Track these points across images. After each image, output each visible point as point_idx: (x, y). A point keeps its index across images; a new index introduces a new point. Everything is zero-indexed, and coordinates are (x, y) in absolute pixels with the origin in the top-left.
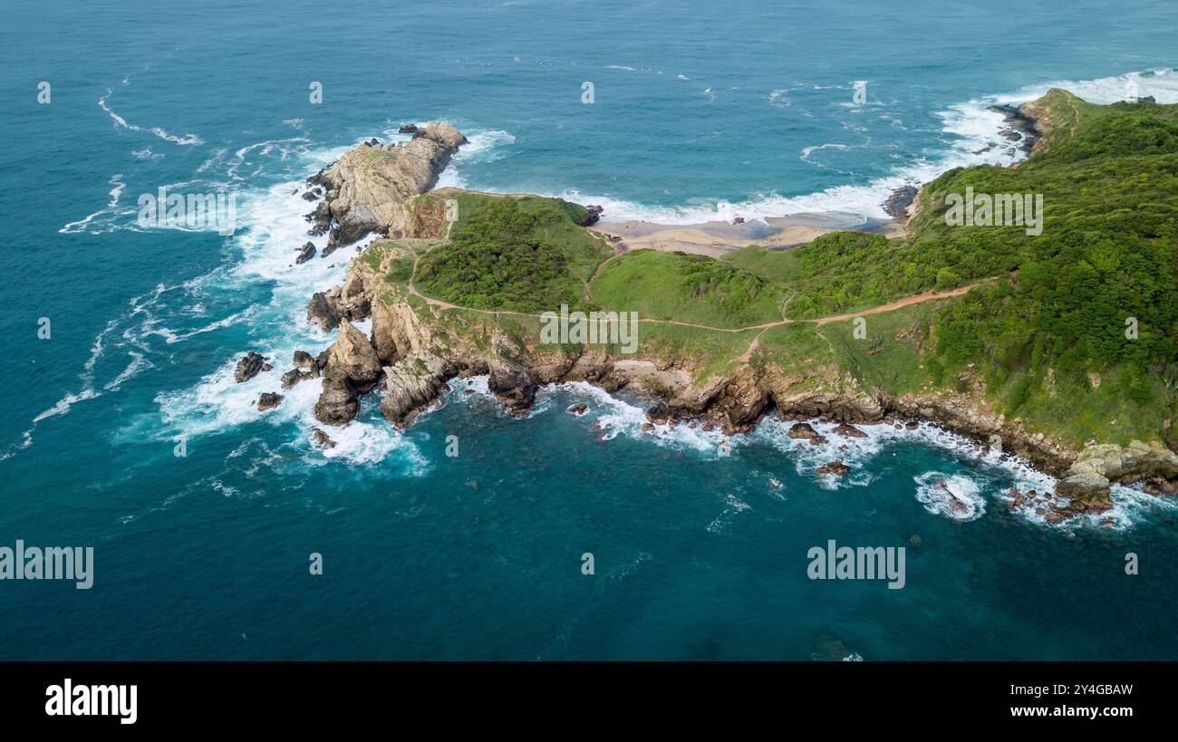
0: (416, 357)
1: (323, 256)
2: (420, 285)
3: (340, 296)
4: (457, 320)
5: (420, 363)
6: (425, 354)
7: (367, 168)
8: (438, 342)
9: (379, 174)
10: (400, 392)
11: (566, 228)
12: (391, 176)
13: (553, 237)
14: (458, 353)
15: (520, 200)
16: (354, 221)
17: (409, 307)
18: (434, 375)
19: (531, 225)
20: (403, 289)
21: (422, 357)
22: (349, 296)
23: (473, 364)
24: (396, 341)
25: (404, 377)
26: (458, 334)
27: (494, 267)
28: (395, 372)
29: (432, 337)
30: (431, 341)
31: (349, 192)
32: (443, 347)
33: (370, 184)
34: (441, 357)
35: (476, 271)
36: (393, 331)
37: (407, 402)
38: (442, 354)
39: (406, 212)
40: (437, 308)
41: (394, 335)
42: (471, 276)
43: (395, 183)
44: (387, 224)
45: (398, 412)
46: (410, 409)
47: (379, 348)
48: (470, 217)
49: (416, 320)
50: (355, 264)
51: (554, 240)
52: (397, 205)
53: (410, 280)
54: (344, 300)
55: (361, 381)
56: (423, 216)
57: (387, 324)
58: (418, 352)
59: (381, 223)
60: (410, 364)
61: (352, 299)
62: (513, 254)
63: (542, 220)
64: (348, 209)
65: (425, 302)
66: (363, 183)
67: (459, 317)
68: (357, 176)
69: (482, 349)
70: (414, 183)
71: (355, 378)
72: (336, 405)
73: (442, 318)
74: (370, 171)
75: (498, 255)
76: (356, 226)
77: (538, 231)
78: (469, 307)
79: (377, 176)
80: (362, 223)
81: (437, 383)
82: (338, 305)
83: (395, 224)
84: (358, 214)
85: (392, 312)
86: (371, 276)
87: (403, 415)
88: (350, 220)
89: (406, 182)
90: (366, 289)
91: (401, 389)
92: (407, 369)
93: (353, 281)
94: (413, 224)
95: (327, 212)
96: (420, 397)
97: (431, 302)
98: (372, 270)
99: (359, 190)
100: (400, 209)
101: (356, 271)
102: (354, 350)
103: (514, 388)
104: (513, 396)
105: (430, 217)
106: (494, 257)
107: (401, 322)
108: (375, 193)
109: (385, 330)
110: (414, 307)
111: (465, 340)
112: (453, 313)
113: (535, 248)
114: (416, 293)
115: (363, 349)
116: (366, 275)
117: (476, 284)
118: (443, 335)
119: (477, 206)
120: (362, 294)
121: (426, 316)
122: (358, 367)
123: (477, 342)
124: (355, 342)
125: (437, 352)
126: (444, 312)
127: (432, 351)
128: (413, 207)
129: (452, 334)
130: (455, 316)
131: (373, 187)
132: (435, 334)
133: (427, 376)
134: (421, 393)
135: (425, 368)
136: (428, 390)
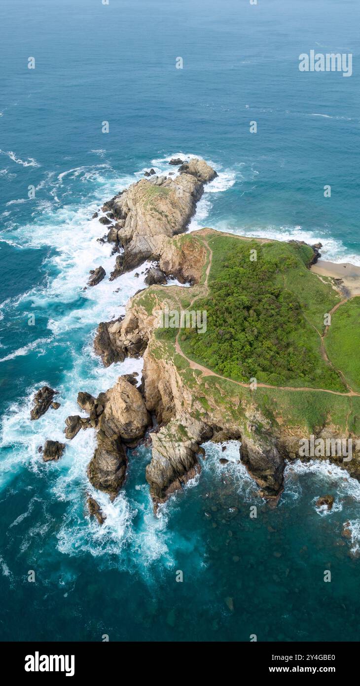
0: (179, 423)
1: (111, 280)
2: (185, 343)
3: (120, 332)
4: (216, 388)
5: (182, 428)
6: (186, 419)
7: (146, 204)
8: (198, 406)
9: (155, 209)
10: (163, 462)
11: (301, 274)
12: (164, 210)
13: (291, 283)
14: (215, 418)
15: (264, 246)
16: (134, 251)
17: (175, 367)
18: (193, 441)
19: (273, 272)
20: (170, 348)
21: (184, 423)
22: (127, 332)
23: (228, 430)
24: (162, 393)
25: (167, 445)
26: (216, 401)
27: (246, 324)
28: (160, 440)
29: (193, 401)
30: (192, 405)
31: (132, 223)
32: (202, 411)
33: (148, 217)
34: (199, 420)
35: (232, 330)
36: (160, 383)
37: (169, 473)
38: (202, 417)
39: (173, 247)
40: (199, 373)
41: (161, 387)
42: (227, 336)
43: (166, 216)
44: (158, 253)
45: (161, 486)
46: (171, 481)
47: (147, 399)
48: (224, 261)
49: (181, 384)
50: (133, 306)
51: (292, 286)
52: (167, 239)
53: (177, 337)
54: (123, 337)
55: (131, 439)
56: (186, 252)
57: (155, 377)
58: (180, 418)
59: (156, 252)
60: (174, 430)
61: (129, 336)
62: (260, 308)
63: (282, 267)
64: (131, 239)
65: (188, 365)
66: (142, 216)
67: (217, 386)
68: (139, 210)
69: (236, 419)
70: (179, 215)
71: (126, 436)
72: (107, 473)
73: (203, 384)
74: (149, 207)
75: (248, 308)
76: (136, 254)
77: (279, 277)
78: (227, 377)
79: (153, 211)
80: (140, 252)
81: (195, 448)
82: (118, 341)
83: (165, 254)
84: (138, 244)
85: (160, 365)
86: (145, 317)
87: (165, 488)
88: (131, 250)
89: (174, 214)
90: (141, 327)
91: (164, 459)
92: (170, 435)
93: (131, 320)
94: (178, 257)
95: (116, 238)
96: (180, 467)
97: (195, 366)
98: (146, 313)
99: (140, 223)
100: (169, 242)
101: (134, 311)
102: (126, 408)
103: (266, 470)
104: (265, 478)
105: (191, 253)
106: (245, 313)
107: (166, 375)
108: (152, 226)
109: (153, 382)
110: (179, 368)
111: (222, 408)
112: (212, 380)
113: (277, 297)
114: (181, 354)
115: (134, 405)
116: (141, 316)
117: (231, 346)
118: (203, 400)
119: (229, 250)
120: (136, 331)
121: (189, 380)
122: (129, 424)
123: (233, 412)
124: (128, 400)
125: (196, 415)
126: (205, 379)
127: (192, 415)
128: (179, 244)
129: (211, 401)
130: (214, 384)
131: (150, 220)
132: (195, 399)
133: (188, 443)
134: (181, 462)
135: (185, 434)
136: (187, 458)
